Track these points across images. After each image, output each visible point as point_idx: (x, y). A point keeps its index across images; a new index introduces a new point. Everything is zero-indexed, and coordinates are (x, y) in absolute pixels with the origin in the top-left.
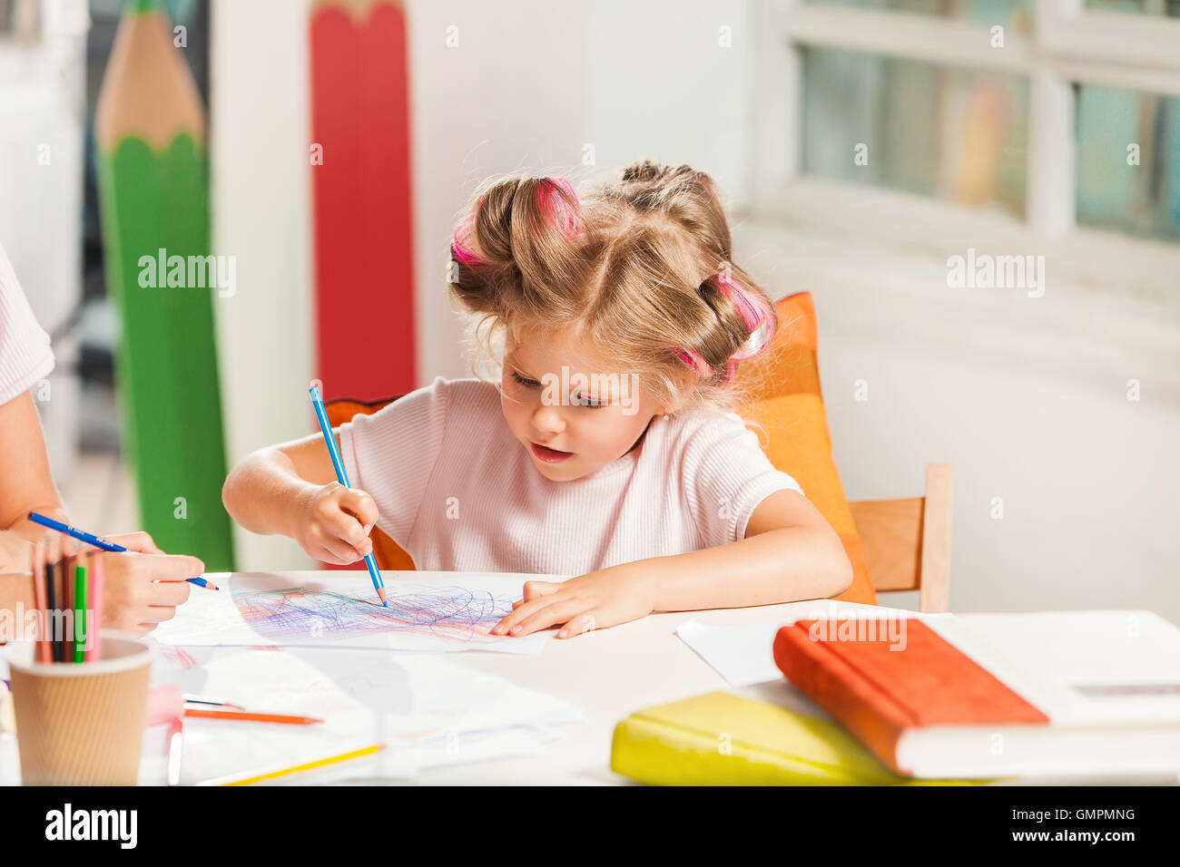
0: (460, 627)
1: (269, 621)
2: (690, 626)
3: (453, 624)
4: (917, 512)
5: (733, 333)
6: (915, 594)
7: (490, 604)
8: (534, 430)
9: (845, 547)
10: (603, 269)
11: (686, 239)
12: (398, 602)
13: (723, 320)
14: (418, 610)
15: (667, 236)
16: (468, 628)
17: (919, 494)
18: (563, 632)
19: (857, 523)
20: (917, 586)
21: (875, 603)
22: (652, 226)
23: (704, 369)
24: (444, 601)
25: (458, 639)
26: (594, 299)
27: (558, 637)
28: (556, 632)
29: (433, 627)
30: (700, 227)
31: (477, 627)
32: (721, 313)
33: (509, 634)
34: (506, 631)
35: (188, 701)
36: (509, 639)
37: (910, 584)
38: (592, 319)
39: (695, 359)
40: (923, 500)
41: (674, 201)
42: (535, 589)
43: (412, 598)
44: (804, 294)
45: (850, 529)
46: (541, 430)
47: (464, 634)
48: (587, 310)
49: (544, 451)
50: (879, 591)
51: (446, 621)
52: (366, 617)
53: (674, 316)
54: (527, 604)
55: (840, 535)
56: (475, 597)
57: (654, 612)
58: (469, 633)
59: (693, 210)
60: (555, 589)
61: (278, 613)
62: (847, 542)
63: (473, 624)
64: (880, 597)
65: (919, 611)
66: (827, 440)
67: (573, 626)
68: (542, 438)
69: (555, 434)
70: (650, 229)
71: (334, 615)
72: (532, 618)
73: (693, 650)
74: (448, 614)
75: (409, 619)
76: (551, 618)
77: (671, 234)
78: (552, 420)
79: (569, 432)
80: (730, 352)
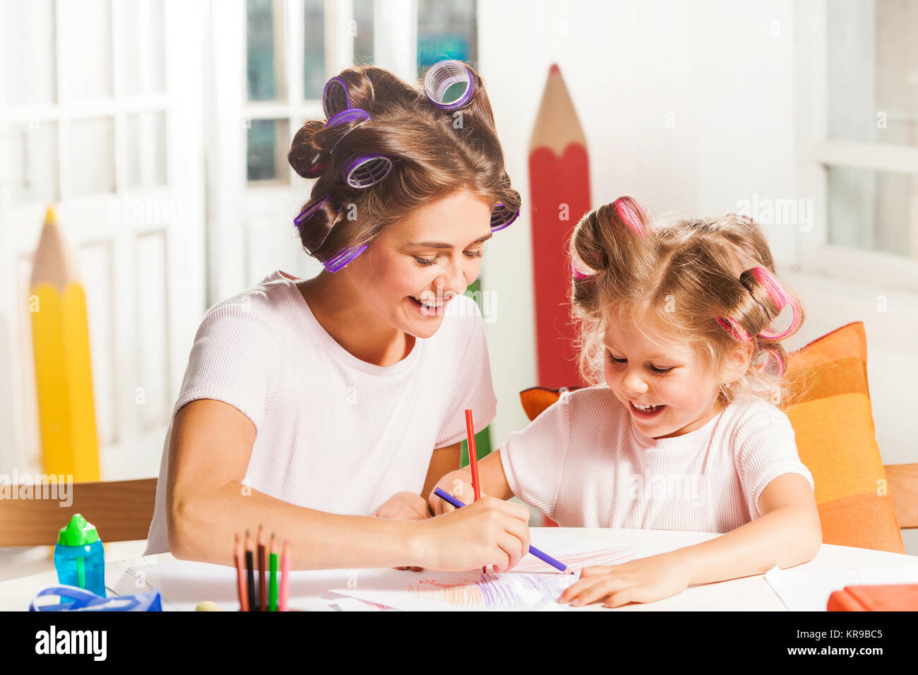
5: (763, 306)
11: (732, 248)
13: (757, 298)
15: (717, 245)
23: (742, 333)
26: (657, 286)
30: (744, 241)
32: (755, 293)
38: (656, 301)
39: (735, 325)
44: (858, 323)
46: (629, 392)
48: (652, 292)
53: (717, 293)
54: (584, 580)
57: (691, 586)
60: (608, 571)
67: (616, 600)
69: (640, 394)
70: (705, 240)
72: (587, 592)
77: (721, 244)
78: (638, 383)
79: (651, 391)
80: (762, 324)
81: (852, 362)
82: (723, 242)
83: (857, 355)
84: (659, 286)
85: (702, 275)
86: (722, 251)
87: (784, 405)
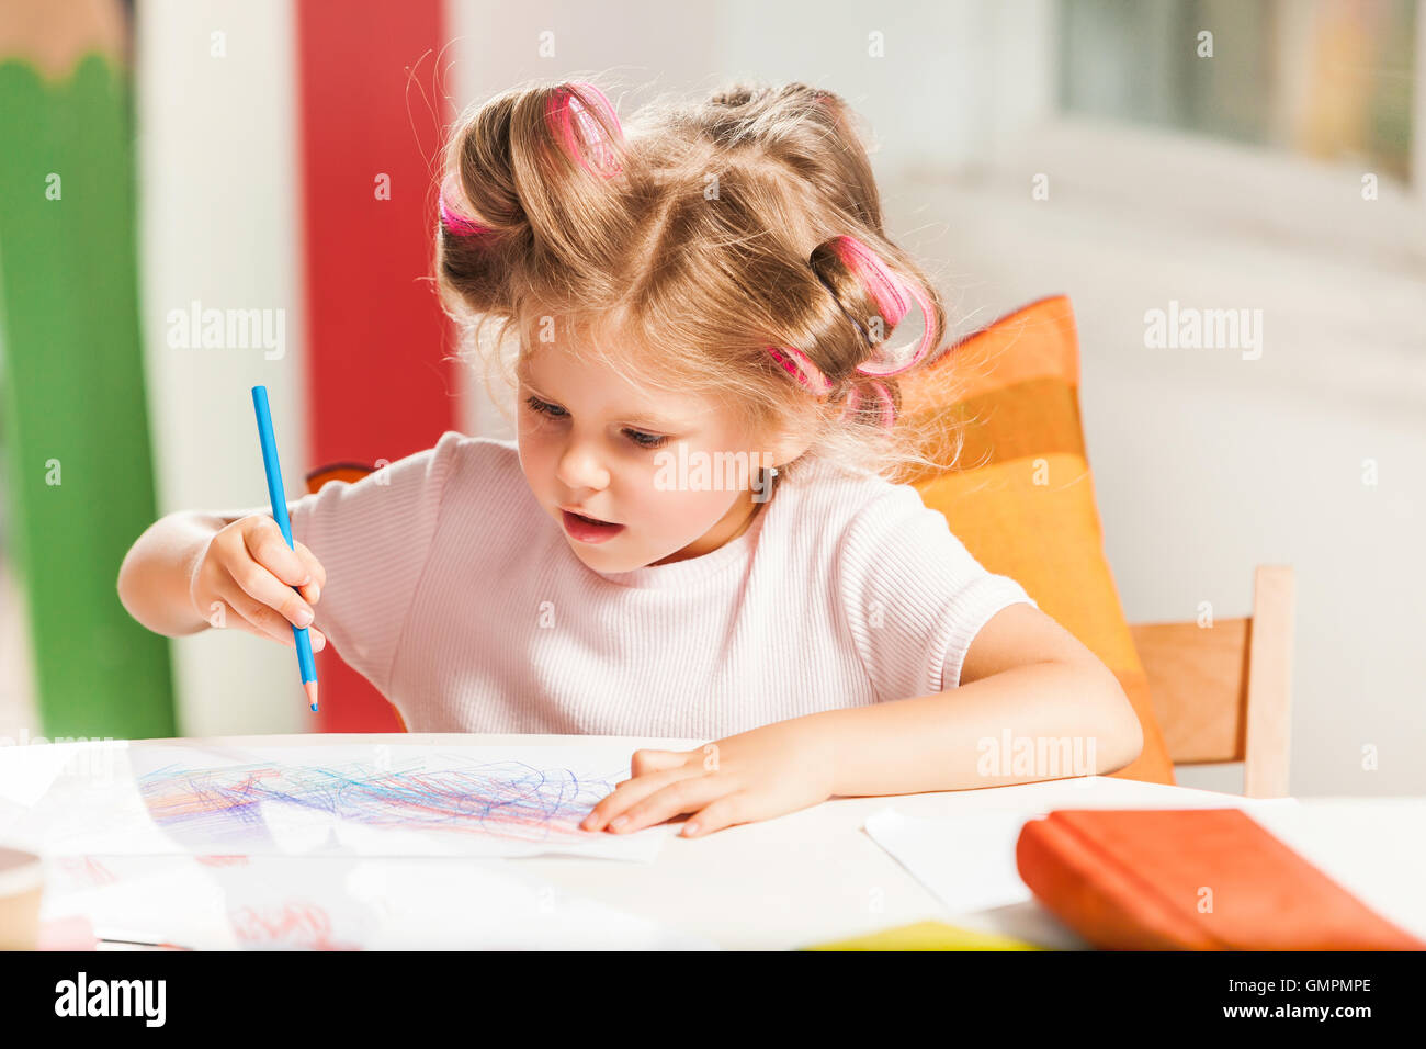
0: (527, 822)
1: (229, 814)
2: (884, 817)
3: (515, 818)
4: (1239, 640)
5: (860, 324)
6: (1237, 768)
7: (573, 786)
8: (564, 490)
9: (1128, 695)
10: (657, 228)
11: (795, 187)
12: (429, 782)
13: (846, 304)
14: (462, 797)
15: (761, 181)
16: (540, 824)
17: (1242, 611)
18: (690, 827)
19: (1143, 656)
20: (1240, 755)
21: (1171, 782)
22: (739, 167)
23: (816, 380)
24: (501, 786)
25: (528, 840)
26: (642, 275)
27: (682, 835)
28: (678, 827)
29: (486, 822)
30: (821, 170)
31: (553, 822)
32: (842, 293)
33: (606, 829)
34: (603, 824)
35: (105, 941)
36: (607, 838)
37: (1229, 752)
38: (640, 305)
39: (801, 364)
40: (1249, 622)
41: (777, 128)
42: (649, 761)
43: (451, 777)
44: (1057, 299)
45: (1132, 665)
46: (571, 486)
47: (534, 832)
48: (632, 289)
49: (580, 523)
50: (1179, 763)
51: (505, 811)
52: (380, 805)
53: (765, 296)
54: (636, 780)
55: (1117, 674)
56: (547, 778)
57: (834, 797)
58: (542, 831)
59: (808, 142)
60: (682, 761)
61: (243, 801)
62: (1128, 684)
63: (547, 818)
64: (1179, 772)
65: (1244, 794)
66: (1095, 525)
67: (706, 818)
68: (575, 499)
69: (593, 491)
70: (735, 169)
71: (330, 804)
72: (645, 803)
73: (890, 855)
74: (507, 800)
75: (447, 807)
76: (675, 804)
77: (770, 177)
78: (588, 468)
79: (616, 488)
80: (855, 354)
81: (1045, 383)
82: (776, 171)
83: (1054, 368)
84: (646, 278)
85: (734, 253)
86: (772, 192)
87: (916, 476)
